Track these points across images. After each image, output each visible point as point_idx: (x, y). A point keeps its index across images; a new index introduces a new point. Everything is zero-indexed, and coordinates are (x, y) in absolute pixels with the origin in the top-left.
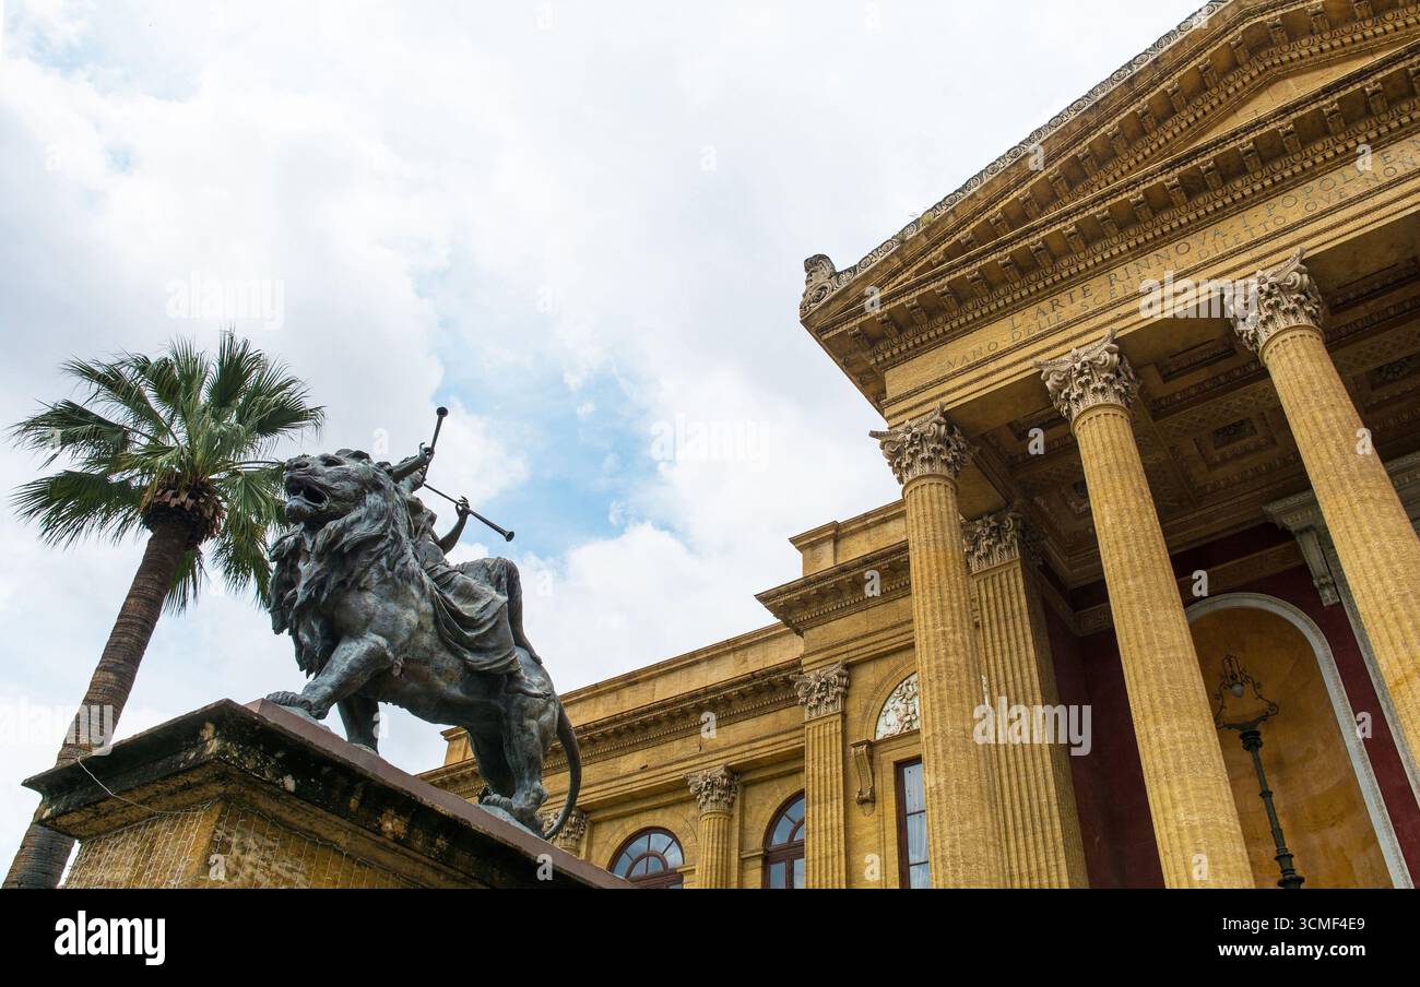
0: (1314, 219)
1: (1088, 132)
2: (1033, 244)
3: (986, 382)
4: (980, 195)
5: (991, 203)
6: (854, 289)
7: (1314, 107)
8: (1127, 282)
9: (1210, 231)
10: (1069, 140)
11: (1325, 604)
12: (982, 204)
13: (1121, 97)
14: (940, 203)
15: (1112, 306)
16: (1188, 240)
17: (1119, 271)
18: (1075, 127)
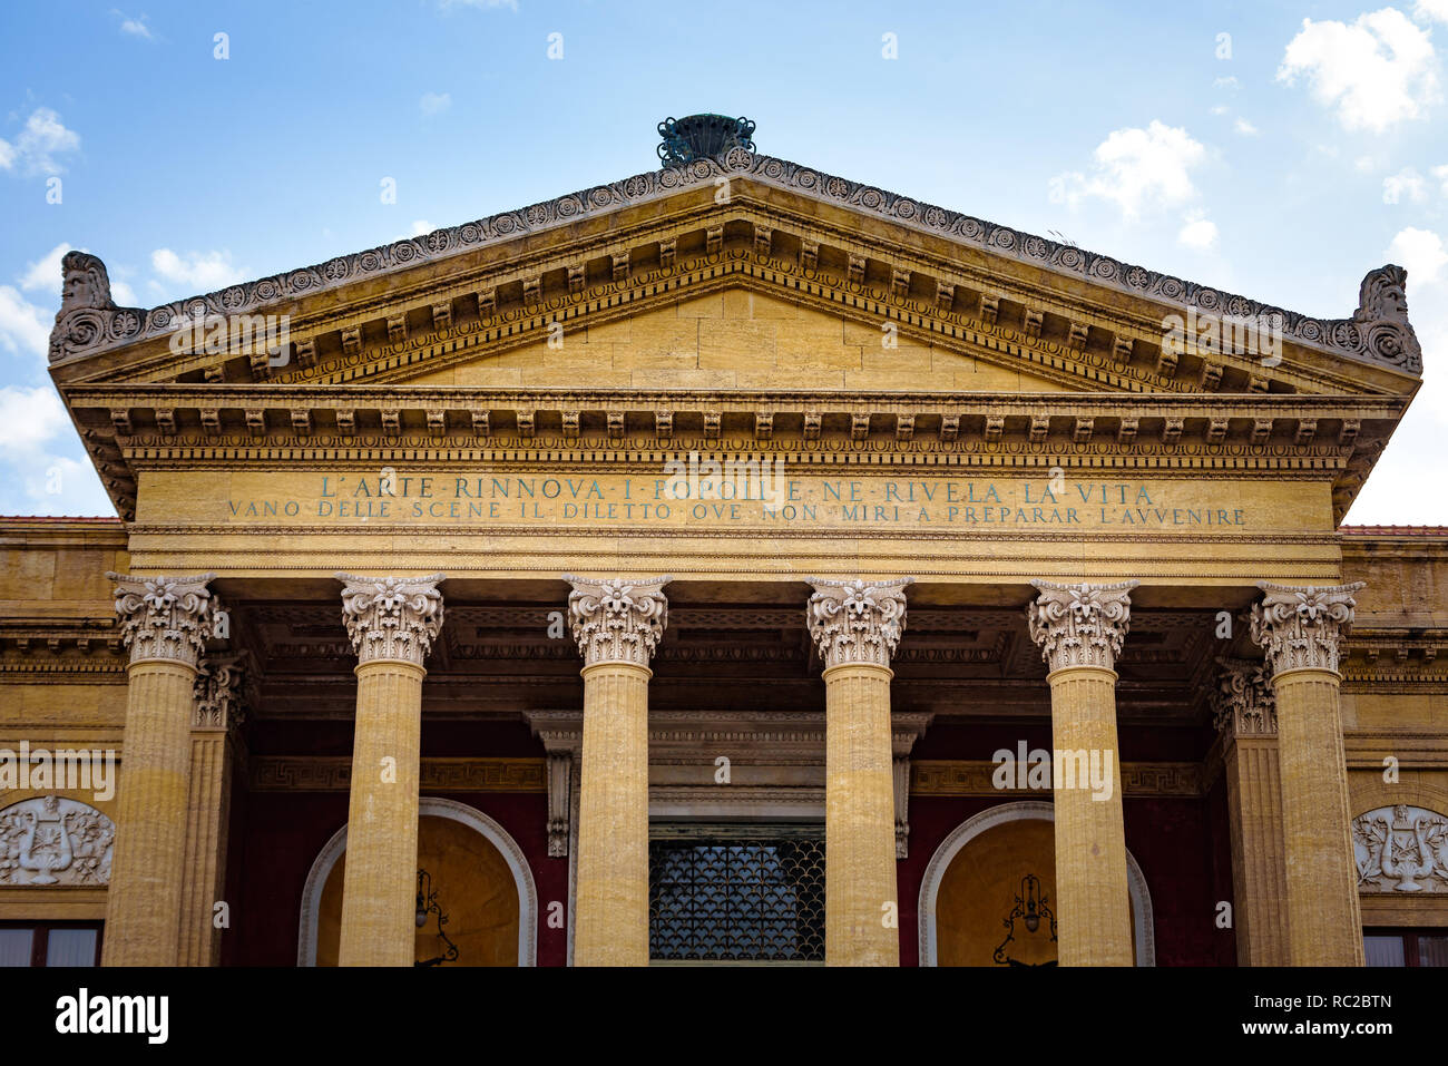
0: (696, 534)
1: (501, 269)
2: (387, 412)
3: (272, 560)
4: (343, 296)
5: (353, 310)
6: (135, 354)
7: (750, 408)
8: (476, 502)
9: (589, 480)
10: (476, 270)
11: (550, 854)
12: (340, 307)
13: (559, 241)
14: (286, 276)
15: (450, 532)
16: (562, 479)
17: (471, 478)
18: (490, 256)
